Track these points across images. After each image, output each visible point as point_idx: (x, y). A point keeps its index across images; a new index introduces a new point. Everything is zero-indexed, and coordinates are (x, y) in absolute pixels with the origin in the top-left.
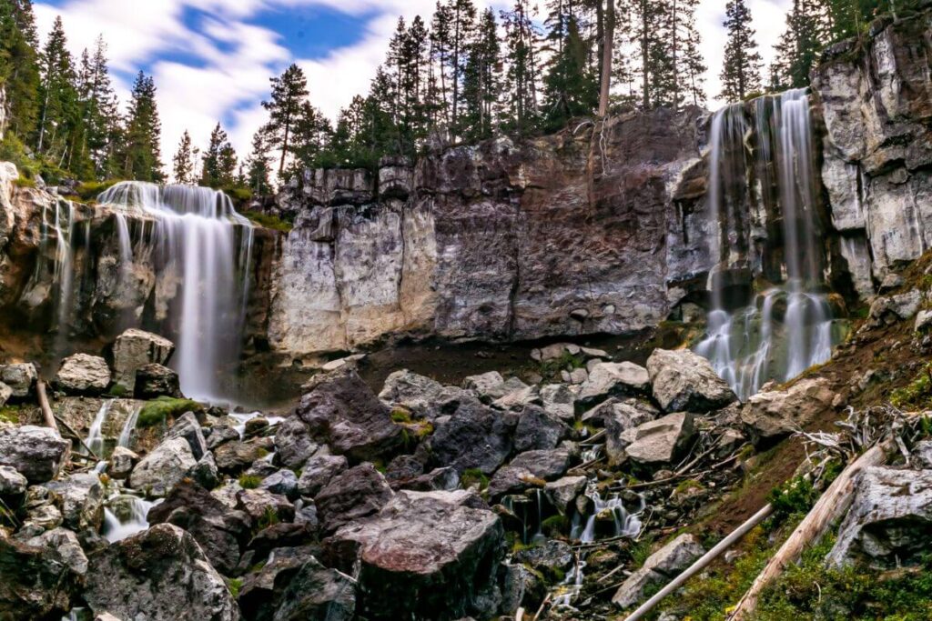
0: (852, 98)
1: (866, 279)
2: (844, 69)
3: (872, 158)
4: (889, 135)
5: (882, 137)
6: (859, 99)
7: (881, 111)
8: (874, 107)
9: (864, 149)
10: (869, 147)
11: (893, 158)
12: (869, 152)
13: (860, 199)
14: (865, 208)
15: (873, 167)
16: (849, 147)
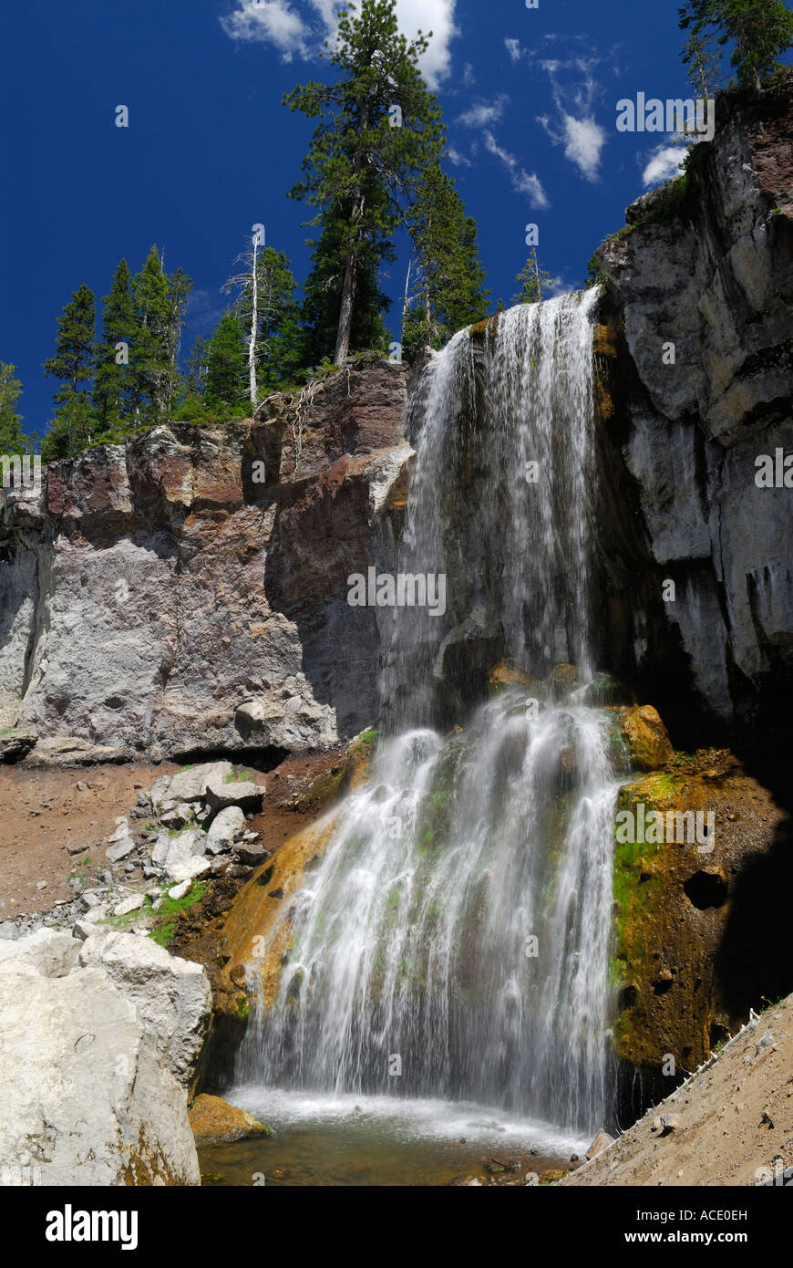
0: (680, 287)
1: (718, 667)
2: (664, 232)
3: (723, 406)
4: (754, 348)
5: (740, 356)
6: (692, 289)
7: (736, 296)
8: (720, 295)
9: (706, 391)
10: (715, 382)
11: (765, 399)
12: (715, 393)
13: (703, 495)
14: (714, 513)
15: (725, 424)
16: (676, 389)
